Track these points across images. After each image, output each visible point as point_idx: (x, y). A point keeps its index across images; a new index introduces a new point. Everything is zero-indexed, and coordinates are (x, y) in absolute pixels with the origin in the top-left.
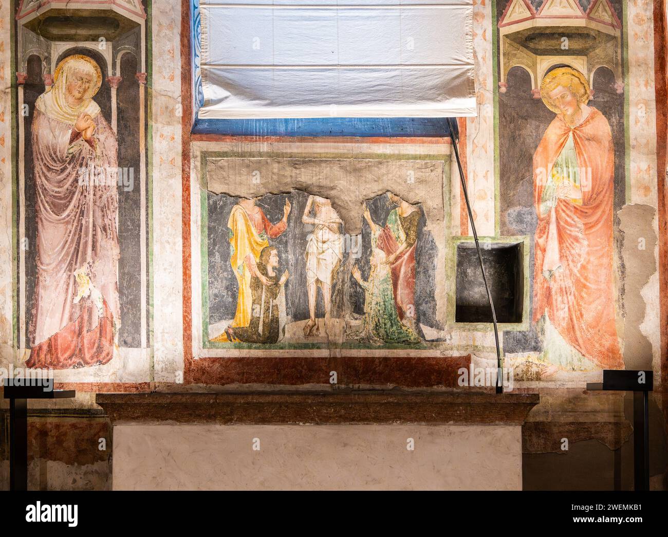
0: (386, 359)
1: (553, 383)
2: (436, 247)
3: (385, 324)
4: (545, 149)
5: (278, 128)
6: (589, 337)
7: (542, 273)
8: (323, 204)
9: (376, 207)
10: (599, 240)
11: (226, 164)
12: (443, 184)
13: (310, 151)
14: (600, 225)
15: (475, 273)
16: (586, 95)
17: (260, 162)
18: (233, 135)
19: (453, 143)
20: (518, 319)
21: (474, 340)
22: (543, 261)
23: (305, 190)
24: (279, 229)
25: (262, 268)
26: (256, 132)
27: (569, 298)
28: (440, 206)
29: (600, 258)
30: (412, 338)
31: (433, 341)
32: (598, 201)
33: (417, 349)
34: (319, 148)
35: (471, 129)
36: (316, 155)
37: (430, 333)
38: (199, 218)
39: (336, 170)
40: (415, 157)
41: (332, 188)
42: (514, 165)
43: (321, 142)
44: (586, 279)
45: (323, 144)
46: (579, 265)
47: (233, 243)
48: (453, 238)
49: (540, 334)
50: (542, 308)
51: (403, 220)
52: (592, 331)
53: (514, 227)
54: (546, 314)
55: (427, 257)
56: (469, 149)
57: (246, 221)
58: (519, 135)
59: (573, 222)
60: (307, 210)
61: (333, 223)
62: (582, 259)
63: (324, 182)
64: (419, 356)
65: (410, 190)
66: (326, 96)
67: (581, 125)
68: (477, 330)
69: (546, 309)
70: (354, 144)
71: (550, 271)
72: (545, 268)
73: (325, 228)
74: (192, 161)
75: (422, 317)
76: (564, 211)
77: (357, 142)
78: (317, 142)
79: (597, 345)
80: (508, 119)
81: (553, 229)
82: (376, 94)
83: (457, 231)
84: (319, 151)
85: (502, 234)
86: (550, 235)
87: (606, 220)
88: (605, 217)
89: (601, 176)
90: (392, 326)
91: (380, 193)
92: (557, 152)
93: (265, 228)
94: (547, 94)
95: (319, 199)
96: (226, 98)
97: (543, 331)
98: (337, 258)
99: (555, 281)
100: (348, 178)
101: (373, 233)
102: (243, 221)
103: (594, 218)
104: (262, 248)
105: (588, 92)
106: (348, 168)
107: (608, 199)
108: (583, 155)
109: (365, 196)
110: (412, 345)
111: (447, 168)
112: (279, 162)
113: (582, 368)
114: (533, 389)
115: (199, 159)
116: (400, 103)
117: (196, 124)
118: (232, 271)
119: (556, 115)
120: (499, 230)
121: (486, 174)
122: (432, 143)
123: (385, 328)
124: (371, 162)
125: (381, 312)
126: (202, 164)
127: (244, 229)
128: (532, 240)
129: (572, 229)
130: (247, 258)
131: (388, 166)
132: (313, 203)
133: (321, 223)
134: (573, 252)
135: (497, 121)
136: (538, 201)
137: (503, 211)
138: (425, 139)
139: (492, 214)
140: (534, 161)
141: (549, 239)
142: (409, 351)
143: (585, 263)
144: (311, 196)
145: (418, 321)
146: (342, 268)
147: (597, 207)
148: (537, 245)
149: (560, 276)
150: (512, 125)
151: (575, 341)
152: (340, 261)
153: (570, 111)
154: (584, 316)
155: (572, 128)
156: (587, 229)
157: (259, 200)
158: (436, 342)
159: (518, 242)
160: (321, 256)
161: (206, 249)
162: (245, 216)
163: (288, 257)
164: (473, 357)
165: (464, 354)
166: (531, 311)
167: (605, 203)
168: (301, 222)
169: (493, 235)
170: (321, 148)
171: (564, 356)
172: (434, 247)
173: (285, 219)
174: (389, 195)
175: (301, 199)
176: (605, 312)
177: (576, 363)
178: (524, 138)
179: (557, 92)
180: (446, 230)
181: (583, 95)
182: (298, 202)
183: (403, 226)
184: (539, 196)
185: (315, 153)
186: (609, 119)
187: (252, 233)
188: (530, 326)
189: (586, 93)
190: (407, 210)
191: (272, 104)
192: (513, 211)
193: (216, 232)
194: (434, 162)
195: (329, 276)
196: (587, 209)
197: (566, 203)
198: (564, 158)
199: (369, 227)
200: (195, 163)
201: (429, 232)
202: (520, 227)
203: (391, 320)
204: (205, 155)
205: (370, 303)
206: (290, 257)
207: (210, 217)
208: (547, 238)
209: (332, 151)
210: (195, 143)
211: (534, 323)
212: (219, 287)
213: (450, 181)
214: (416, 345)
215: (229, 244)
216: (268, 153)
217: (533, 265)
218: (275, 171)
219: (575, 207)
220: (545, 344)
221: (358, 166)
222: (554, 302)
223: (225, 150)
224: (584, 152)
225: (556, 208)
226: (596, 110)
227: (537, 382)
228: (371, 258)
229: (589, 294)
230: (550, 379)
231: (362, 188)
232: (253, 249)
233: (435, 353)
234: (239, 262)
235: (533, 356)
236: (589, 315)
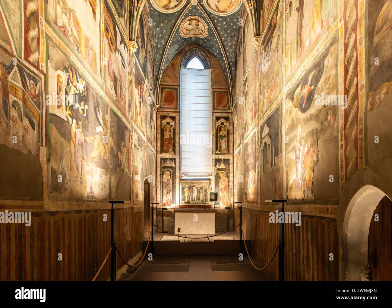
0: (202, 206)
1: (220, 208)
2: (208, 193)
5: (190, 180)
11: (184, 183)
15: (212, 196)
17: (188, 183)
18: (185, 180)
19: (210, 181)
20: (217, 201)
22: (220, 194)
23: (193, 186)
25: (188, 195)
26: (188, 180)
27: (223, 199)
28: (208, 188)
34: (195, 182)
35: (212, 180)
37: (207, 202)
38: (181, 190)
39: (197, 184)
40: (206, 183)
44: (225, 197)
47: (185, 192)
50: (220, 200)
52: (225, 203)
53: (217, 191)
56: (212, 182)
66: (196, 176)
67: (224, 179)
68: (212, 202)
71: (221, 196)
77: (199, 181)
82: (202, 176)
83: (210, 191)
88: (227, 190)
89: (227, 185)
90: (203, 202)
93: (189, 191)
95: (195, 187)
96: (184, 176)
97: (220, 202)
101: (201, 191)
104: (188, 193)
105: (225, 175)
107: (227, 187)
108: (225, 183)
114: (218, 209)
116: (204, 177)
117: (181, 179)
121: (214, 185)
122: (208, 181)
129: (223, 191)
131: (202, 184)
133: (195, 190)
134: (223, 193)
135: (215, 179)
139: (214, 189)
140: (219, 183)
143: (225, 195)
150: (217, 179)
152: (197, 194)
156: (225, 191)
158: (208, 204)
160: (195, 194)
162: (186, 189)
165: (211, 205)
168: (193, 190)
169: (214, 191)
171: (222, 205)
173: (191, 190)
174: (203, 187)
176: (227, 200)
179: (222, 175)
184: (220, 187)
187: (187, 191)
190: (205, 189)
191: (190, 177)
192: (217, 189)
194: (208, 183)
196: (225, 189)
197: (223, 188)
198: (222, 183)
200: (181, 183)
204: (182, 182)
205: (200, 199)
208: (220, 192)
209: (197, 182)
212: (183, 197)
213: (209, 185)
214: (205, 204)
218: (190, 184)
220: (220, 204)
221: (199, 184)
225: (221, 189)
226: (226, 177)
228: (200, 194)
231: (199, 186)
233: (208, 205)
234: (186, 195)
236: (225, 201)
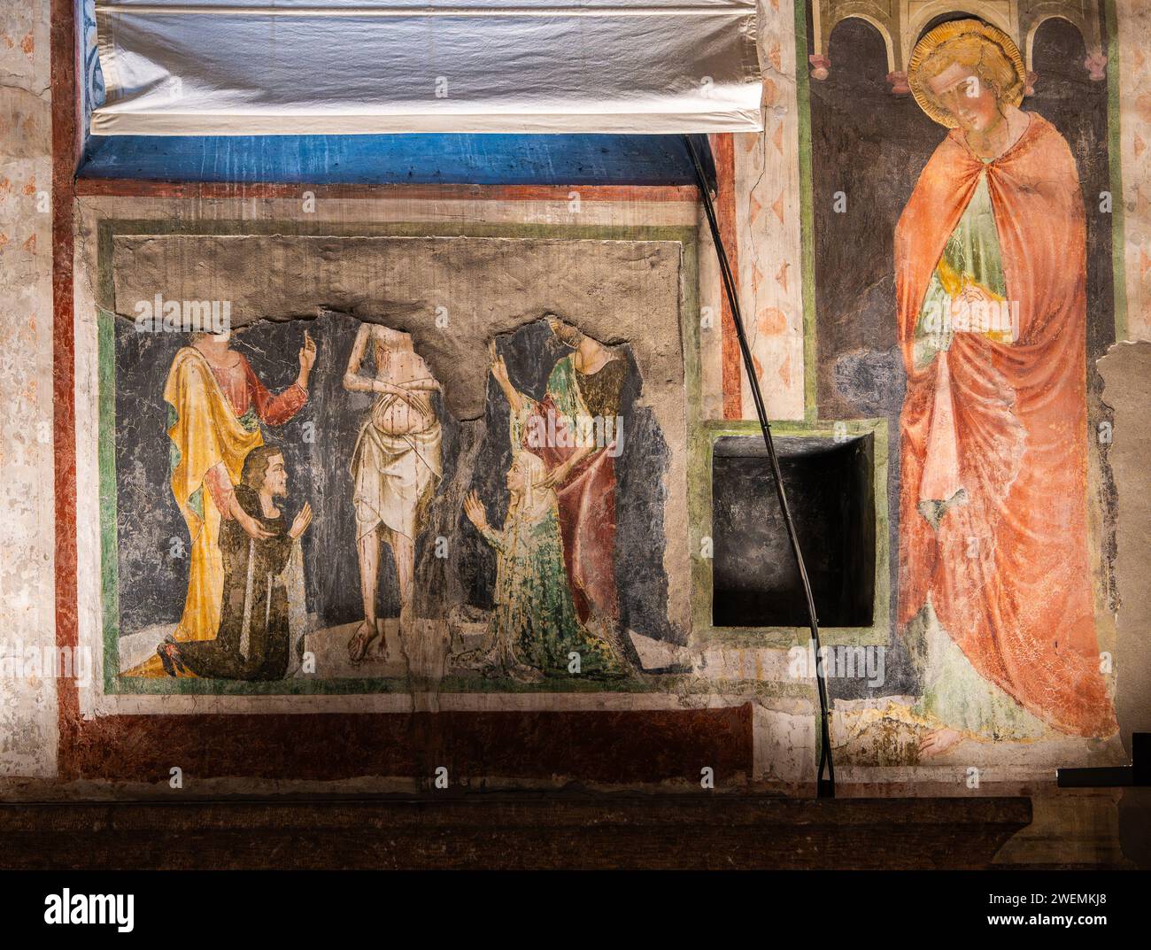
0: (547, 716)
1: (948, 770)
2: (665, 445)
3: (545, 632)
4: (923, 211)
5: (284, 167)
6: (1033, 659)
7: (918, 507)
8: (395, 345)
9: (521, 351)
10: (1053, 426)
11: (159, 250)
12: (679, 296)
13: (364, 217)
14: (1054, 393)
15: (749, 514)
16: (1019, 85)
17: (239, 245)
18: (176, 182)
19: (703, 200)
20: (860, 616)
21: (759, 669)
22: (920, 479)
23: (350, 312)
24: (288, 404)
25: (248, 498)
26: (232, 174)
27: (985, 566)
28: (674, 348)
29: (1056, 469)
30: (610, 665)
31: (660, 671)
32: (1049, 336)
33: (621, 690)
34: (383, 211)
35: (744, 165)
36: (375, 228)
37: (652, 652)
38: (95, 379)
39: (425, 264)
40: (613, 233)
41: (415, 307)
42: (849, 250)
43: (387, 197)
44: (1024, 520)
45: (392, 201)
46: (1007, 488)
47: (176, 438)
48: (706, 425)
49: (915, 654)
50: (919, 592)
51: (587, 382)
52: (1039, 646)
53: (850, 398)
54: (930, 606)
55: (644, 471)
56: (741, 213)
57: (209, 385)
58: (861, 180)
59: (990, 386)
60: (355, 359)
61: (418, 388)
62: (1014, 474)
63: (397, 293)
64: (626, 708)
65: (603, 310)
66: (400, 79)
67: (1007, 156)
68: (765, 644)
69: (929, 594)
70: (465, 203)
71: (937, 503)
72: (926, 496)
73: (400, 401)
74: (77, 243)
75: (633, 616)
76: (969, 360)
77: (474, 196)
78: (378, 197)
79: (1052, 679)
80: (834, 141)
81: (943, 402)
82: (522, 76)
83: (715, 409)
84: (381, 217)
85: (822, 414)
86: (937, 417)
87: (1072, 381)
88: (1066, 373)
89: (1057, 276)
90: (561, 636)
91: (529, 318)
92: (950, 219)
93: (255, 404)
94: (925, 82)
95: (384, 333)
96: (158, 82)
97: (922, 646)
98: (428, 472)
99: (950, 527)
100: (454, 283)
101: (513, 412)
102: (201, 386)
103: (1040, 377)
104: (247, 450)
105: (1022, 77)
106: (453, 260)
108: (1012, 227)
109: (494, 324)
110: (610, 683)
111: (689, 258)
112: (286, 246)
113: (1018, 735)
114: (901, 785)
115: (94, 237)
116: (577, 98)
117: (88, 157)
118: (175, 507)
119: (946, 131)
120: (814, 406)
121: (783, 272)
122: (653, 198)
123: (545, 641)
124: (508, 244)
125: (535, 602)
126: (101, 249)
127: (205, 404)
128: (894, 427)
129: (989, 401)
130: (212, 475)
131: (547, 253)
132: (370, 342)
133: (389, 388)
134: (991, 455)
135: (808, 147)
136: (908, 336)
137: (824, 358)
138: (635, 189)
139: (797, 367)
140: (897, 242)
141: (935, 425)
142: (602, 696)
143: (1021, 483)
144: (364, 326)
145: (624, 624)
146: (440, 498)
147: (1049, 348)
148: (906, 439)
149: (961, 515)
150: (843, 157)
151: (997, 670)
152: (436, 480)
153: (980, 122)
154: (1021, 610)
155: (987, 162)
156: (1023, 403)
157: (240, 336)
158: (669, 675)
159: (861, 433)
160: (389, 470)
161: (111, 454)
162: (205, 375)
163: (309, 471)
164: (756, 708)
165: (736, 701)
166: (893, 598)
167: (1067, 338)
168: (341, 388)
169: (800, 417)
170: (387, 210)
171: (972, 705)
172: (659, 447)
173: (302, 381)
174: (552, 323)
175: (340, 332)
176: (1071, 600)
177: (1003, 723)
178: (873, 188)
180: (689, 407)
181: (1011, 85)
182: (335, 340)
183: (585, 397)
184: (910, 323)
185: (373, 224)
186: (1072, 142)
187: (222, 415)
188: (893, 635)
189: (1017, 80)
190: (594, 357)
191: (270, 98)
192: (848, 360)
193: (136, 412)
194: (657, 244)
195: (409, 515)
196: (1023, 353)
197: (973, 340)
198: (967, 233)
199: (505, 400)
200: (85, 248)
201: (649, 410)
202: (864, 398)
203: (558, 622)
204: (108, 228)
205: (509, 582)
206: (314, 471)
207: (121, 378)
208: (930, 422)
209: (415, 217)
210: (83, 199)
211: (901, 627)
212: (143, 545)
213: (698, 289)
214: (619, 681)
215: (167, 440)
216: (259, 222)
217: (896, 489)
218: (279, 265)
219: (995, 351)
220: (927, 677)
221: (478, 254)
222: (948, 577)
223: (158, 215)
224: (1013, 219)
225: (950, 353)
226: (1042, 119)
227: (911, 769)
228: (510, 473)
229: (1031, 558)
230: (942, 761)
231: (485, 307)
232: (225, 453)
233: (669, 701)
234: (193, 485)
235: (899, 707)
236: (1032, 608)
